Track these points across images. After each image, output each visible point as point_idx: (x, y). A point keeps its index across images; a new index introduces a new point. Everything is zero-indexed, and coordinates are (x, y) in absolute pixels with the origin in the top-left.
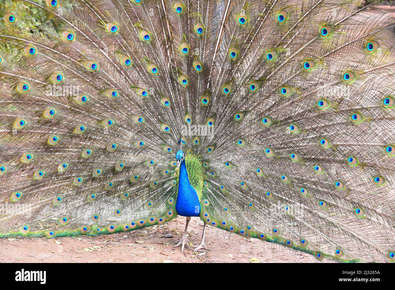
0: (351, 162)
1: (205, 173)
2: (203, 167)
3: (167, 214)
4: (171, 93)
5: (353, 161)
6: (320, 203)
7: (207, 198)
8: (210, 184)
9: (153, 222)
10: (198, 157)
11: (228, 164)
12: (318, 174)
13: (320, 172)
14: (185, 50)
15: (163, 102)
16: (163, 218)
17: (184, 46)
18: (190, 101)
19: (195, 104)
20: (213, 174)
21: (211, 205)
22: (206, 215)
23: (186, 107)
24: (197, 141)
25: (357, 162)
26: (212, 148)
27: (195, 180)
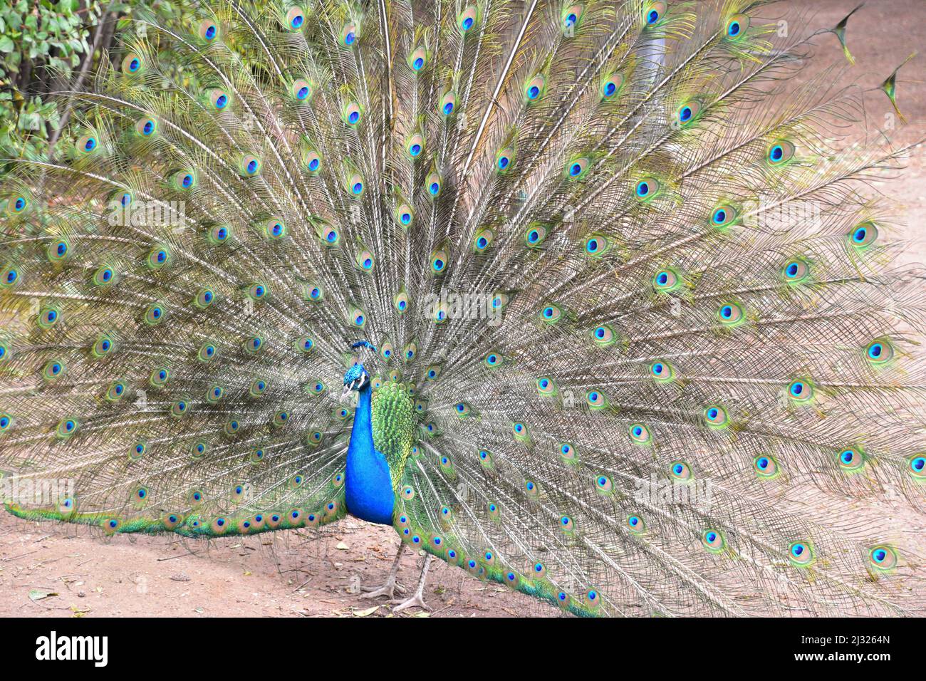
0: (713, 419)
1: (416, 426)
2: (415, 412)
3: (326, 507)
4: (379, 242)
5: (717, 418)
6: (632, 520)
7: (411, 482)
8: (422, 451)
9: (296, 521)
10: (409, 388)
11: (462, 408)
12: (638, 443)
13: (643, 441)
14: (416, 147)
15: (361, 259)
16: (316, 515)
17: (415, 140)
18: (410, 262)
19: (420, 271)
20: (431, 428)
21: (418, 497)
22: (403, 520)
23: (402, 274)
24: (410, 353)
25: (726, 419)
26: (437, 370)
27: (393, 442)
